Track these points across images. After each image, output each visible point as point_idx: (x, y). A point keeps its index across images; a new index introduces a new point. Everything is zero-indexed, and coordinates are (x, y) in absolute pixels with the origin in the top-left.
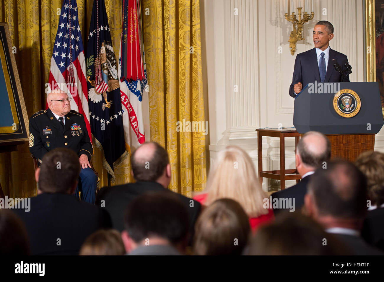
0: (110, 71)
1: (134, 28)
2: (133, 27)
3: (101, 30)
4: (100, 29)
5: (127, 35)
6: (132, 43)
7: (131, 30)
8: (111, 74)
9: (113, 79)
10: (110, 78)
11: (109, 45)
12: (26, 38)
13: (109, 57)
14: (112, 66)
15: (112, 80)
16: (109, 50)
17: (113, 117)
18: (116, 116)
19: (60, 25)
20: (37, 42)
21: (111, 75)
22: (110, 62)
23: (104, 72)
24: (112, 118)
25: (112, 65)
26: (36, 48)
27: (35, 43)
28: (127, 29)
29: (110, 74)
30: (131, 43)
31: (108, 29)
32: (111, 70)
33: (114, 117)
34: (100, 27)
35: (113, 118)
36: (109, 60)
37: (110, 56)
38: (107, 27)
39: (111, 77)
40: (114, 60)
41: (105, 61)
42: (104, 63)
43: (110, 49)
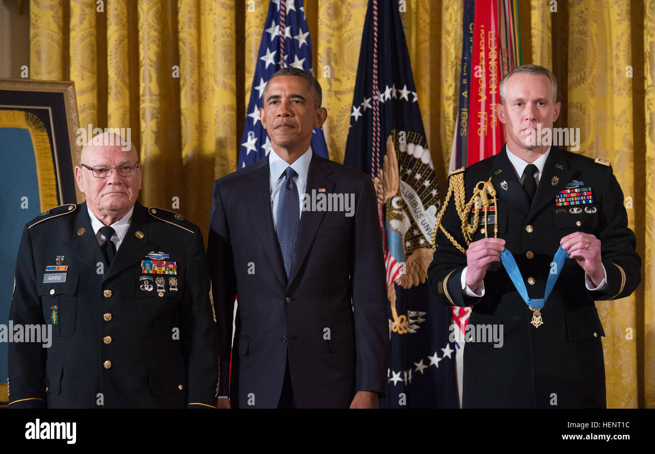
0: (419, 222)
1: (488, 90)
2: (488, 85)
3: (386, 98)
4: (382, 96)
5: (468, 112)
6: (482, 135)
7: (480, 97)
8: (420, 231)
9: (427, 247)
10: (419, 244)
11: (416, 144)
12: (201, 128)
13: (415, 180)
14: (426, 208)
15: (424, 250)
16: (415, 159)
17: (427, 362)
18: (435, 360)
19: (257, 88)
20: (226, 138)
21: (422, 235)
22: (419, 194)
23: (390, 226)
24: (424, 364)
25: (424, 203)
26: (224, 158)
27: (220, 143)
28: (468, 94)
29: (416, 233)
30: (479, 137)
31: (411, 96)
32: (422, 218)
33: (430, 361)
34: (383, 91)
35: (425, 367)
36: (415, 189)
37: (418, 177)
38: (408, 89)
39: (422, 242)
40: (431, 190)
41: (394, 193)
42: (392, 198)
43: (417, 156)
